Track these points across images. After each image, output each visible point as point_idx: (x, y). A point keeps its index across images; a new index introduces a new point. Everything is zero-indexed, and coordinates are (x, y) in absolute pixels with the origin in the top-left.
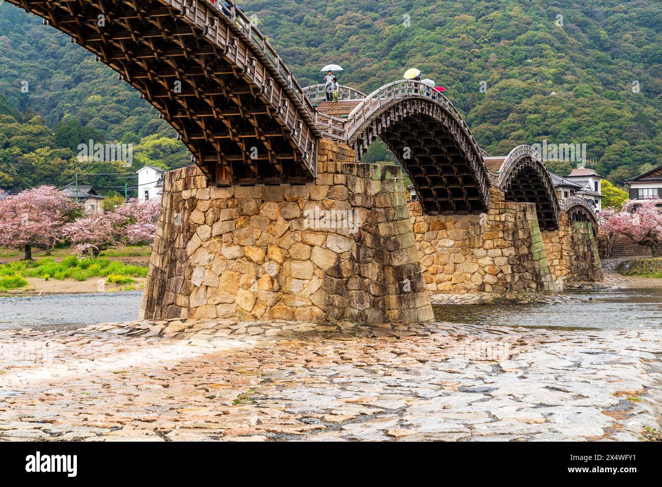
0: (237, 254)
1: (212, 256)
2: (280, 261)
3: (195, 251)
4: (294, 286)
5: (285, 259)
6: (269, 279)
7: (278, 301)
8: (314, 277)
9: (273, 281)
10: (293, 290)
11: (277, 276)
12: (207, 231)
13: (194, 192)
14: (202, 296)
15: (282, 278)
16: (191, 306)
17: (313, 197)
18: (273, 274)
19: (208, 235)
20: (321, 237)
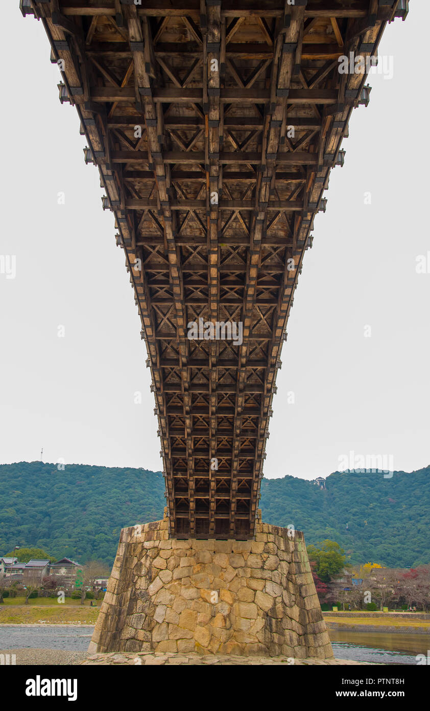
0: (194, 595)
1: (173, 596)
2: (231, 602)
3: (158, 592)
4: (243, 625)
5: (235, 600)
6: (222, 617)
7: (230, 637)
8: (258, 617)
9: (225, 620)
10: (242, 628)
11: (229, 615)
12: (168, 575)
13: (157, 543)
14: (164, 632)
15: (233, 618)
16: (154, 641)
17: (254, 551)
18: (226, 613)
19: (169, 579)
20: (262, 583)
